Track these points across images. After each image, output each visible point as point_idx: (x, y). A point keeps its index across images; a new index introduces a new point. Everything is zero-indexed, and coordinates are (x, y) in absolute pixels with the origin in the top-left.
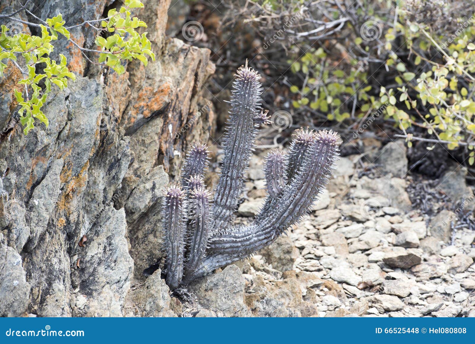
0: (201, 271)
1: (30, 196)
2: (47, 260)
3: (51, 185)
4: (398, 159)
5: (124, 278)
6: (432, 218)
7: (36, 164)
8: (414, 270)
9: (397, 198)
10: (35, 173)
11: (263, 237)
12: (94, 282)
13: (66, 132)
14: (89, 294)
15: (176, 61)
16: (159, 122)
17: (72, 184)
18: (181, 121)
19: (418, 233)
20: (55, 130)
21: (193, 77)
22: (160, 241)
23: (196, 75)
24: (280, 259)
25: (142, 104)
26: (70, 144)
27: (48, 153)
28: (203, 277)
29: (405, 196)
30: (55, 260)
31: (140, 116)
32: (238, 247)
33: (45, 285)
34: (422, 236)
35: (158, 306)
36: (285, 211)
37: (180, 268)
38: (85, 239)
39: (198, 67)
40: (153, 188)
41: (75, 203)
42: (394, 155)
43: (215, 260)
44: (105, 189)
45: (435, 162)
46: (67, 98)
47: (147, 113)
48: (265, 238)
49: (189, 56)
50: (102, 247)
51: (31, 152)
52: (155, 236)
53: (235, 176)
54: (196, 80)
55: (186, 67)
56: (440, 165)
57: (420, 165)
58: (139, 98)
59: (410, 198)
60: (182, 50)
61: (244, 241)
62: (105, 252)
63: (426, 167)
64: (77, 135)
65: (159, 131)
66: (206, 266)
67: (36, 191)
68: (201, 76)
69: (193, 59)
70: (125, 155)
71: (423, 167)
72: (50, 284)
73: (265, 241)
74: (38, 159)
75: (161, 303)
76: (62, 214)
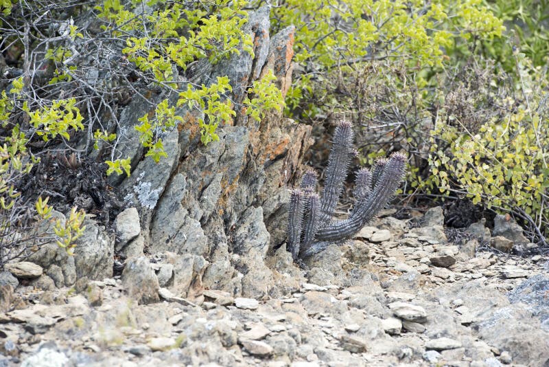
0: (310, 251)
1: (201, 195)
2: (213, 232)
3: (215, 188)
4: (437, 217)
5: (264, 242)
6: (462, 246)
7: (205, 176)
8: (451, 267)
9: (437, 236)
10: (204, 180)
11: (354, 225)
12: (243, 248)
13: (224, 156)
14: (241, 254)
15: (289, 132)
16: (281, 163)
17: (228, 189)
18: (292, 170)
19: (453, 251)
20: (217, 154)
21: (300, 143)
22: (283, 231)
23: (303, 142)
24: (360, 258)
25: (269, 152)
26: (227, 164)
27: (213, 169)
28: (311, 255)
29: (443, 235)
30: (218, 233)
31: (268, 159)
32: (337, 233)
33: (213, 245)
34: (456, 253)
35: (284, 264)
36: (369, 206)
37: (298, 246)
38: (234, 227)
39: (304, 137)
40: (279, 199)
41: (229, 201)
42: (435, 215)
43: (319, 245)
44: (247, 197)
45: (463, 219)
46: (224, 137)
47: (273, 157)
48: (356, 226)
49: (298, 129)
50: (247, 229)
51: (202, 168)
52: (280, 229)
53: (334, 191)
54: (302, 145)
55: (296, 136)
56: (466, 221)
57: (453, 220)
58: (266, 149)
59: (446, 236)
60: (293, 125)
61: (341, 228)
62: (249, 231)
63: (457, 221)
64: (231, 158)
65: (281, 168)
66: (314, 248)
67: (206, 191)
68: (305, 143)
69: (301, 131)
70: (261, 175)
71: (455, 221)
72: (216, 245)
73: (355, 228)
74: (206, 172)
75: (287, 262)
76: (221, 207)
